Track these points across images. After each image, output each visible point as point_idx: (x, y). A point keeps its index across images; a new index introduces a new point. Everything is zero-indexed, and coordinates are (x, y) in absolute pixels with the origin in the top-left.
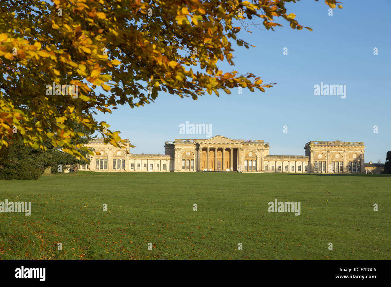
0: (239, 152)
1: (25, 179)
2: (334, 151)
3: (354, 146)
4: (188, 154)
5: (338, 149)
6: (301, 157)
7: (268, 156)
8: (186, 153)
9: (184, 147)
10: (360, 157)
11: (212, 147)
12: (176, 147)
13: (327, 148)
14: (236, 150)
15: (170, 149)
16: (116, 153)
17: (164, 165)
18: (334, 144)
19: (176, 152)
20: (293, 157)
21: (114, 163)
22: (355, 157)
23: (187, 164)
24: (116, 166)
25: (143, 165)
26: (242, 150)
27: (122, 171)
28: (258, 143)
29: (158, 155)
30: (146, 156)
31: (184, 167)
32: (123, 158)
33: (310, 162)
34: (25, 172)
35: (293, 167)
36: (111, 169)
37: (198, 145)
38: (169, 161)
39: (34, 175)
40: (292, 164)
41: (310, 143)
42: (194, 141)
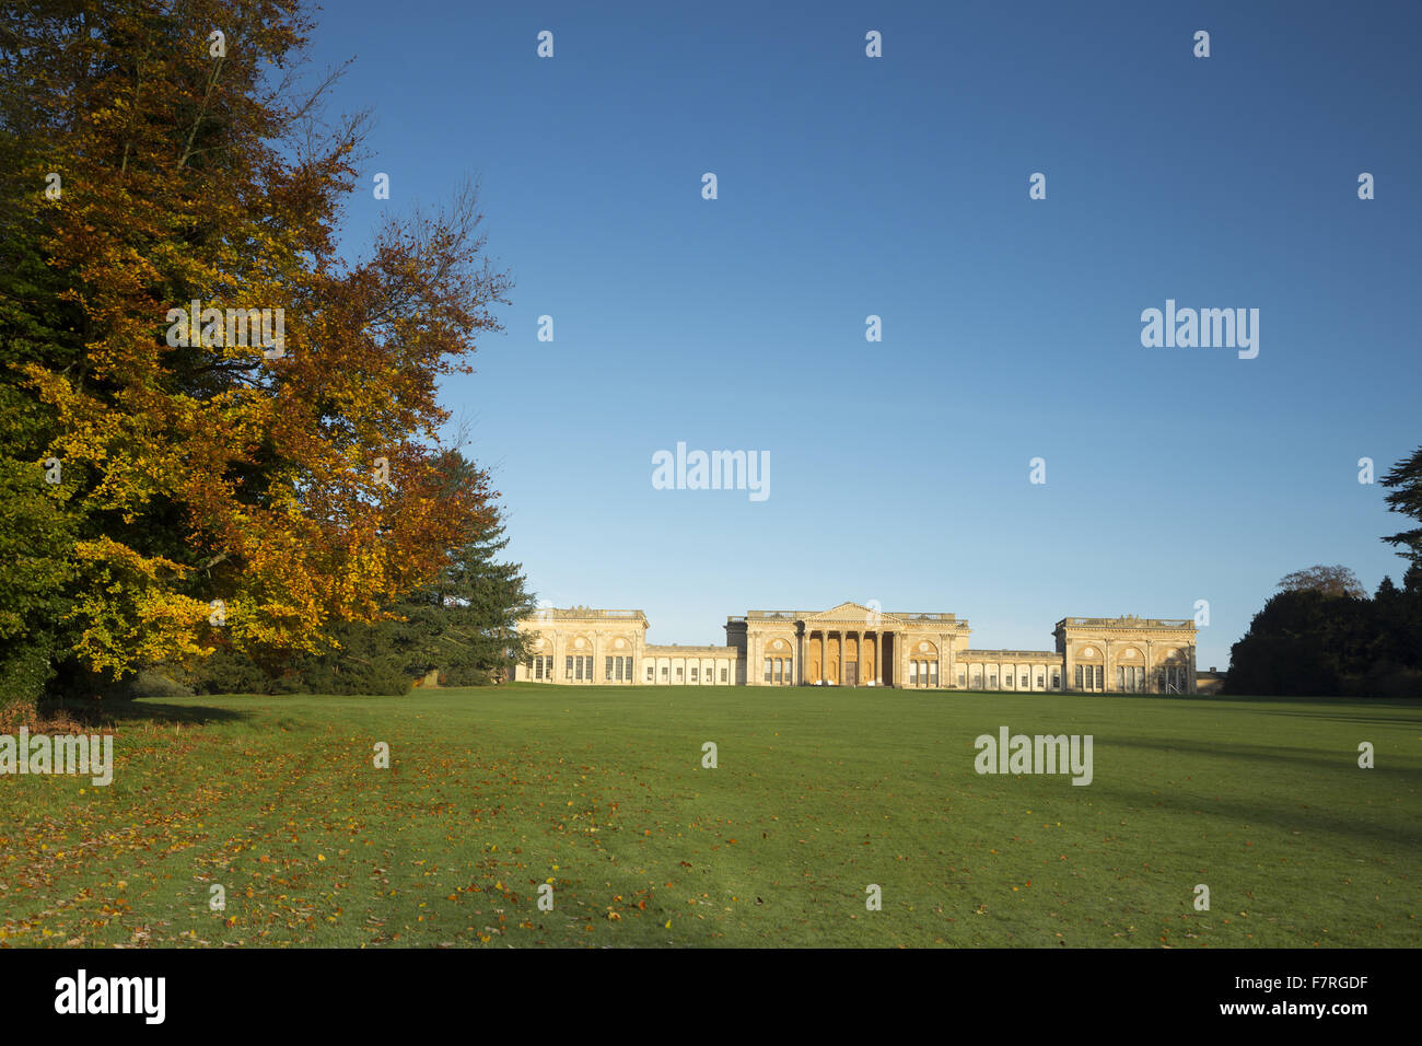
0: (897, 640)
2: (1122, 640)
3: (1172, 629)
4: (779, 645)
5: (1131, 636)
6: (1045, 654)
7: (965, 652)
8: (775, 644)
9: (771, 629)
10: (1185, 656)
11: (834, 629)
12: (750, 630)
13: (1107, 634)
14: (889, 638)
15: (737, 632)
16: (613, 641)
17: (724, 671)
18: (1123, 625)
19: (750, 641)
20: (1024, 654)
21: (609, 667)
22: (1171, 653)
23: (777, 669)
24: (613, 673)
25: (674, 671)
26: (904, 636)
27: (626, 682)
28: (941, 621)
29: (710, 649)
30: (681, 649)
31: (768, 677)
32: (630, 655)
33: (1064, 666)
35: (1024, 678)
36: (600, 679)
37: (801, 625)
38: (734, 662)
40: (1023, 670)
41: (1064, 621)
42: (791, 615)
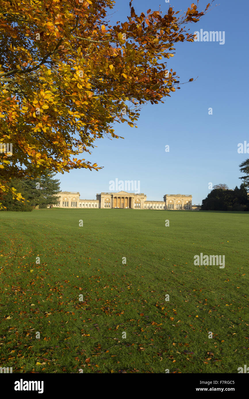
0: (132, 199)
1: (25, 211)
2: (177, 199)
3: (187, 197)
4: (108, 200)
5: (179, 198)
6: (162, 202)
7: (146, 201)
8: (107, 199)
9: (106, 196)
10: (190, 202)
11: (119, 196)
12: (102, 196)
13: (174, 198)
14: (130, 198)
15: (99, 197)
16: (73, 199)
17: (96, 205)
18: (178, 196)
19: (101, 199)
20: (158, 202)
21: (72, 204)
22: (187, 202)
23: (107, 205)
24: (73, 205)
25: (86, 205)
26: (133, 198)
27: (75, 207)
28: (141, 195)
29: (93, 200)
30: (87, 200)
31: (105, 206)
32: (76, 201)
33: (166, 204)
34: (25, 208)
35: (158, 207)
36: (70, 207)
37: (112, 195)
38: (98, 203)
39: (29, 209)
40: (157, 205)
41: (166, 195)
42: (110, 193)
